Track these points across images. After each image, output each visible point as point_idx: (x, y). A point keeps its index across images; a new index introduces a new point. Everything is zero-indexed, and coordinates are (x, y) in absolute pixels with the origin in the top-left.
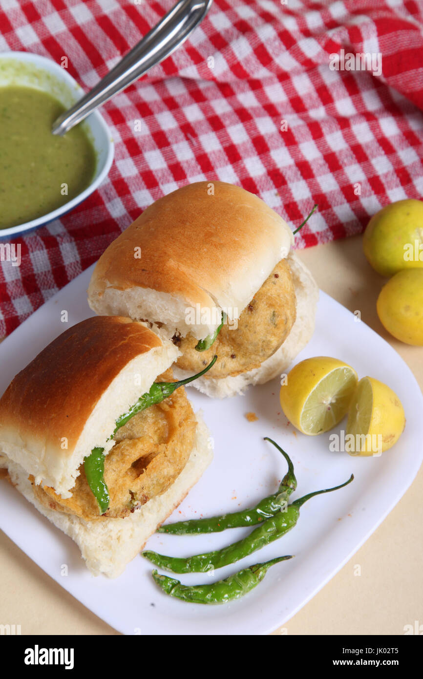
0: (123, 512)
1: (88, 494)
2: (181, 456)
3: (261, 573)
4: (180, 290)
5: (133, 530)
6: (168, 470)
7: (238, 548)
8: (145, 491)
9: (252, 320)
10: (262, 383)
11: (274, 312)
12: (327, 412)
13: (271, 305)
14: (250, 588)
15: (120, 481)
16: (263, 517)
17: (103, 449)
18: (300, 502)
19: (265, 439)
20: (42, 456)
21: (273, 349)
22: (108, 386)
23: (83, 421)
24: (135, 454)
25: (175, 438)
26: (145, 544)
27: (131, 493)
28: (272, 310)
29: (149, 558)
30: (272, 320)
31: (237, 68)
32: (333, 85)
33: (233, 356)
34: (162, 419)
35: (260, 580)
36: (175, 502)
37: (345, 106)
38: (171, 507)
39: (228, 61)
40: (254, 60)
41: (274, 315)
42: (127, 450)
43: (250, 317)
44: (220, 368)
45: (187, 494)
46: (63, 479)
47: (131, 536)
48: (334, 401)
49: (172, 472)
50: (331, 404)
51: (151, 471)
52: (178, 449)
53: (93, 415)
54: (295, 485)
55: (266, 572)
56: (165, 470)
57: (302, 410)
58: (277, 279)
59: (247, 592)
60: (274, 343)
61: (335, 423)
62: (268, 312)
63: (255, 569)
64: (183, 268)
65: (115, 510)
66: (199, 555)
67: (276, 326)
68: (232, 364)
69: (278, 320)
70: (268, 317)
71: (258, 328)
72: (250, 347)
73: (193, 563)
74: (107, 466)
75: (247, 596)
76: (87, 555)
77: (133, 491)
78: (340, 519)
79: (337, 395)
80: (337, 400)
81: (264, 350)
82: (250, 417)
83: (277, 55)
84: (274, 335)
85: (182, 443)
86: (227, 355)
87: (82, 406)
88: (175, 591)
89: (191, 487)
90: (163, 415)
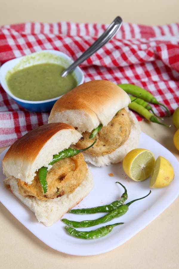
0: (53, 196)
1: (39, 187)
2: (80, 178)
3: (110, 228)
4: (83, 108)
5: (58, 208)
6: (74, 182)
7: (101, 220)
8: (63, 189)
9: (112, 129)
10: (117, 162)
11: (121, 126)
12: (142, 171)
13: (120, 124)
14: (106, 234)
15: (53, 183)
16: (113, 208)
17: (47, 168)
18: (129, 204)
19: (116, 183)
20: (22, 166)
21: (120, 142)
22: (50, 138)
23: (39, 150)
24: (60, 172)
25: (78, 170)
26: (63, 215)
28: (120, 126)
29: (64, 221)
30: (120, 130)
31: (114, 62)
32: (151, 71)
33: (104, 146)
34: (73, 163)
35: (110, 231)
36: (77, 200)
37: (155, 77)
38: (75, 203)
39: (111, 59)
40: (121, 59)
41: (121, 127)
42: (57, 170)
43: (111, 128)
44: (98, 149)
45: (82, 199)
46: (29, 175)
47: (57, 210)
48: (145, 167)
49: (75, 183)
50: (144, 168)
51: (66, 180)
52: (79, 175)
53: (43, 149)
54: (127, 196)
55: (112, 228)
56: (72, 181)
57: (131, 166)
58: (123, 116)
59: (104, 235)
60: (121, 139)
61: (145, 178)
62: (119, 126)
63: (108, 227)
64: (85, 102)
65: (50, 195)
66: (85, 221)
67: (122, 132)
68: (104, 149)
69: (122, 129)
70: (119, 128)
71: (115, 133)
72: (111, 141)
73: (83, 224)
74: (48, 176)
75: (104, 237)
76: (37, 214)
77: (58, 188)
78: (145, 211)
79: (146, 164)
81: (116, 142)
82: (111, 175)
83: (130, 57)
84: (121, 136)
85: (80, 174)
86: (102, 145)
87: (39, 145)
88: (73, 233)
89: (84, 197)
90: (74, 162)
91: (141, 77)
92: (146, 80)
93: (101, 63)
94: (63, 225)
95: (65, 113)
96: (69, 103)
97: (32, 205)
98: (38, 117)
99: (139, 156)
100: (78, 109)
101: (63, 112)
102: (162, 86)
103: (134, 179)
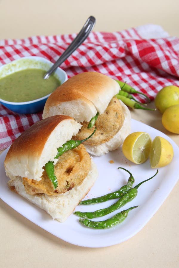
0: (64, 190)
1: (48, 183)
2: (86, 168)
3: (126, 214)
4: (79, 97)
5: (69, 201)
6: (82, 173)
7: (114, 207)
8: (73, 181)
9: (108, 117)
10: (114, 149)
11: (116, 113)
12: (142, 154)
13: (115, 111)
14: (122, 220)
15: (62, 177)
16: (123, 193)
17: (53, 162)
18: (137, 187)
19: (118, 168)
20: (27, 164)
21: (118, 129)
22: (53, 130)
23: (44, 144)
24: (67, 165)
25: (83, 160)
26: (75, 209)
27: (67, 182)
28: (116, 112)
29: (77, 214)
30: (116, 116)
31: (90, 61)
32: (123, 66)
33: (102, 134)
34: (77, 154)
35: (126, 217)
36: (86, 191)
37: (127, 71)
38: (84, 194)
39: (87, 58)
40: (96, 57)
41: (117, 114)
42: (63, 163)
43: (107, 116)
44: (97, 139)
45: (90, 190)
46: (37, 171)
47: (69, 204)
48: (144, 149)
49: (83, 174)
50: (143, 150)
51: (74, 172)
52: (85, 165)
53: (48, 142)
54: (134, 180)
55: (128, 213)
56: (80, 172)
57: (133, 150)
58: (115, 103)
59: (121, 222)
60: (118, 126)
61: (145, 160)
62: (114, 113)
63: (123, 212)
64: (80, 92)
65: (61, 189)
66: (98, 210)
67: (118, 118)
68: (102, 137)
69: (118, 115)
70: (115, 115)
71: (111, 120)
72: (109, 129)
73: (96, 214)
74: (55, 171)
75: (121, 224)
76: (50, 211)
77: (68, 181)
78: (155, 191)
79: (145, 146)
80: (145, 148)
81: (114, 129)
82: (111, 162)
83: (103, 55)
84: (118, 122)
85: (86, 164)
86: (100, 133)
87: (43, 138)
88: (90, 225)
89: (91, 187)
90: (77, 153)
91: (115, 73)
92: (120, 74)
93: (78, 63)
94: (78, 218)
95: (60, 106)
96: (64, 95)
97: (42, 203)
98: (28, 119)
99: (138, 138)
100: (74, 99)
101: (58, 105)
102: (136, 78)
103: (136, 162)
